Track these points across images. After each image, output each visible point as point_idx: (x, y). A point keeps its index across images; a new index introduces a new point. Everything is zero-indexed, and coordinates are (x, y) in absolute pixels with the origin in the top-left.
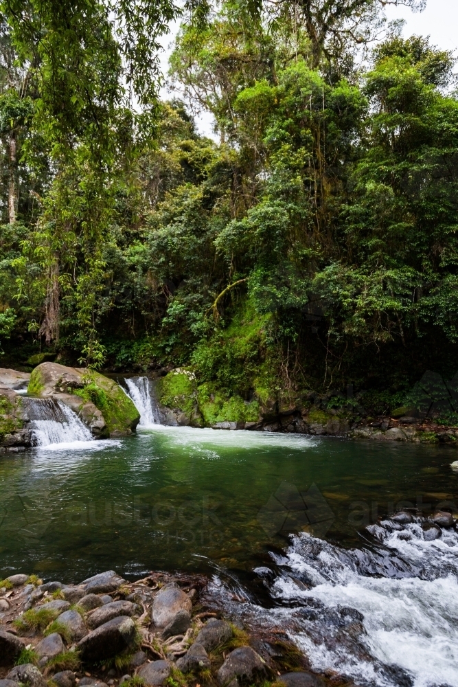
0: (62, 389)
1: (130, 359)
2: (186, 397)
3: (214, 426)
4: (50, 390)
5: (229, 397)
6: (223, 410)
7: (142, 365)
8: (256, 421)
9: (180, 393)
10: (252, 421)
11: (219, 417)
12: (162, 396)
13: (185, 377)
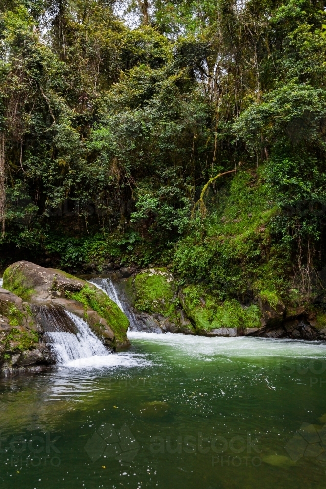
0: (59, 293)
1: (80, 259)
2: (166, 301)
3: (210, 333)
4: (46, 294)
5: (223, 301)
6: (218, 315)
7: (96, 265)
8: (259, 327)
9: (158, 296)
10: (255, 327)
11: (214, 322)
12: (137, 300)
13: (162, 279)
